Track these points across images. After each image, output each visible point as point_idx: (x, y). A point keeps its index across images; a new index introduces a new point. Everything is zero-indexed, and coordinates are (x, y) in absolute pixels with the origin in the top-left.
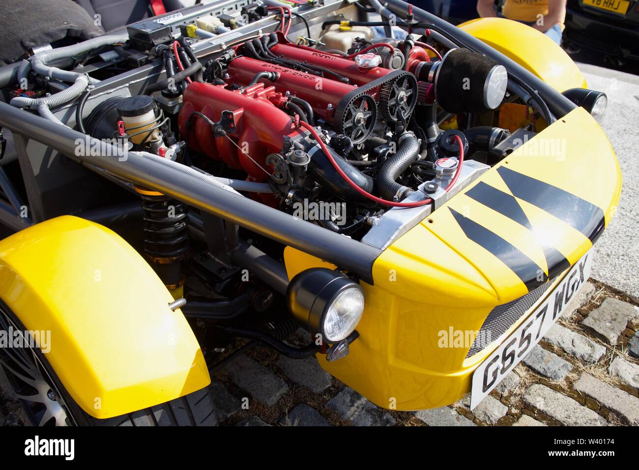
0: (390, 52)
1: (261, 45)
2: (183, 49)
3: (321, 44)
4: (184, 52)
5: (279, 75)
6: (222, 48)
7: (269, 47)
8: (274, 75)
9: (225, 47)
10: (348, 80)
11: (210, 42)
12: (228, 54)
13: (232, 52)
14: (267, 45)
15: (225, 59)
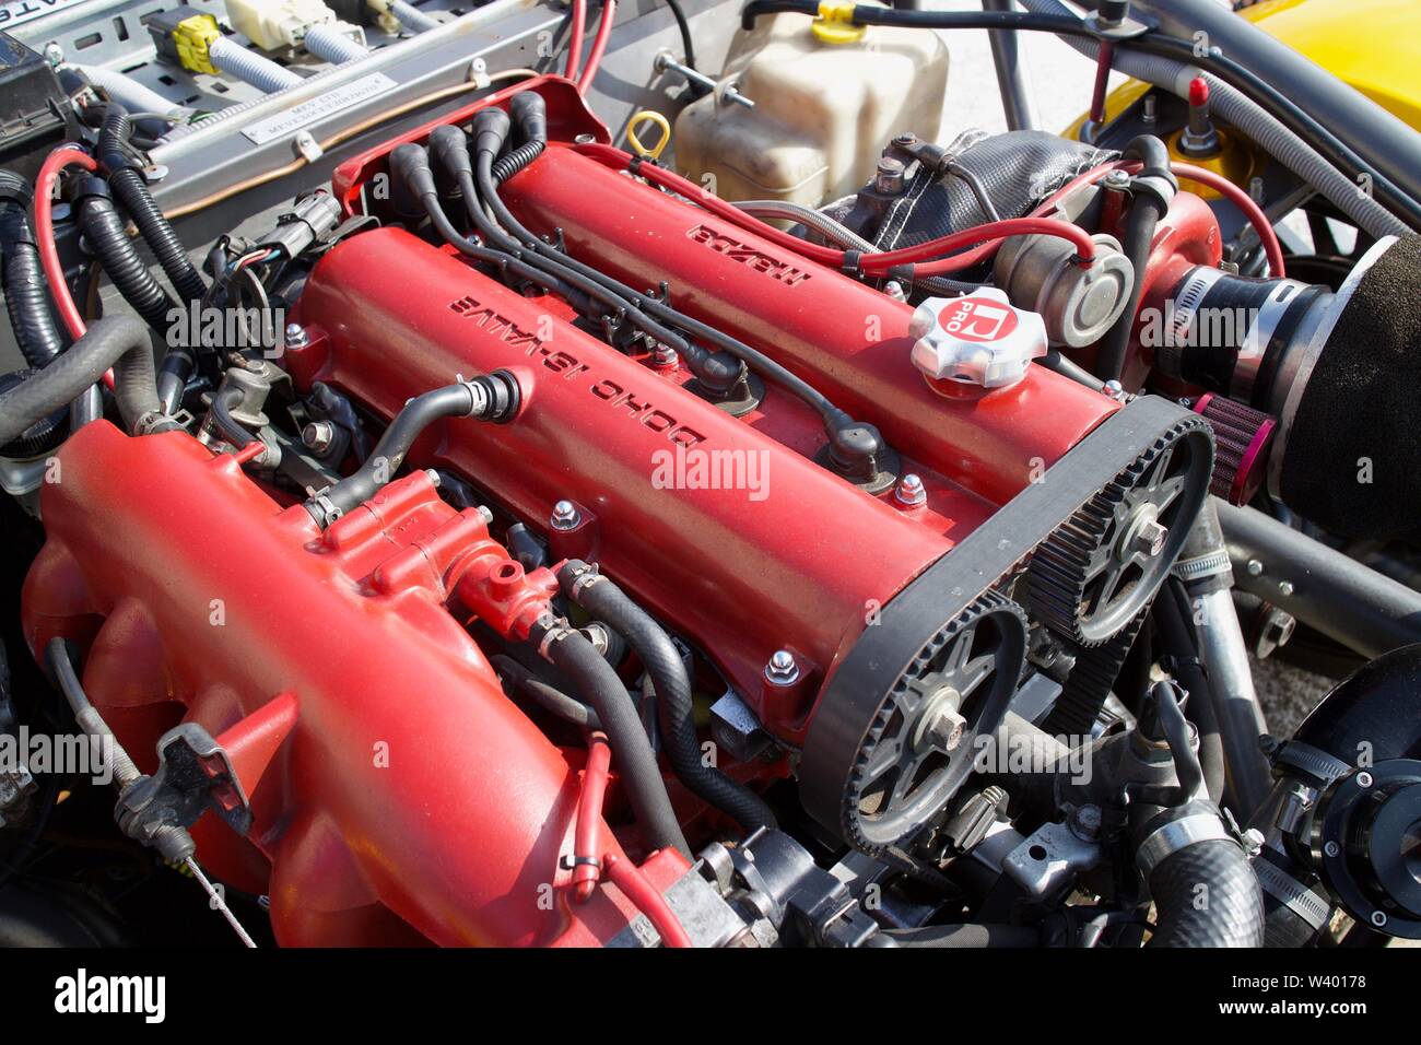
0: (1073, 260)
1: (466, 167)
2: (101, 186)
3: (734, 100)
4: (99, 206)
5: (527, 386)
6: (299, 155)
7: (502, 172)
8: (501, 390)
9: (313, 152)
10: (872, 443)
11: (247, 131)
12: (301, 228)
13: (321, 211)
14: (496, 161)
15: (285, 254)
